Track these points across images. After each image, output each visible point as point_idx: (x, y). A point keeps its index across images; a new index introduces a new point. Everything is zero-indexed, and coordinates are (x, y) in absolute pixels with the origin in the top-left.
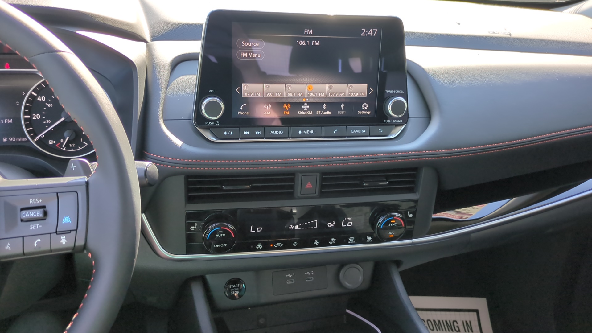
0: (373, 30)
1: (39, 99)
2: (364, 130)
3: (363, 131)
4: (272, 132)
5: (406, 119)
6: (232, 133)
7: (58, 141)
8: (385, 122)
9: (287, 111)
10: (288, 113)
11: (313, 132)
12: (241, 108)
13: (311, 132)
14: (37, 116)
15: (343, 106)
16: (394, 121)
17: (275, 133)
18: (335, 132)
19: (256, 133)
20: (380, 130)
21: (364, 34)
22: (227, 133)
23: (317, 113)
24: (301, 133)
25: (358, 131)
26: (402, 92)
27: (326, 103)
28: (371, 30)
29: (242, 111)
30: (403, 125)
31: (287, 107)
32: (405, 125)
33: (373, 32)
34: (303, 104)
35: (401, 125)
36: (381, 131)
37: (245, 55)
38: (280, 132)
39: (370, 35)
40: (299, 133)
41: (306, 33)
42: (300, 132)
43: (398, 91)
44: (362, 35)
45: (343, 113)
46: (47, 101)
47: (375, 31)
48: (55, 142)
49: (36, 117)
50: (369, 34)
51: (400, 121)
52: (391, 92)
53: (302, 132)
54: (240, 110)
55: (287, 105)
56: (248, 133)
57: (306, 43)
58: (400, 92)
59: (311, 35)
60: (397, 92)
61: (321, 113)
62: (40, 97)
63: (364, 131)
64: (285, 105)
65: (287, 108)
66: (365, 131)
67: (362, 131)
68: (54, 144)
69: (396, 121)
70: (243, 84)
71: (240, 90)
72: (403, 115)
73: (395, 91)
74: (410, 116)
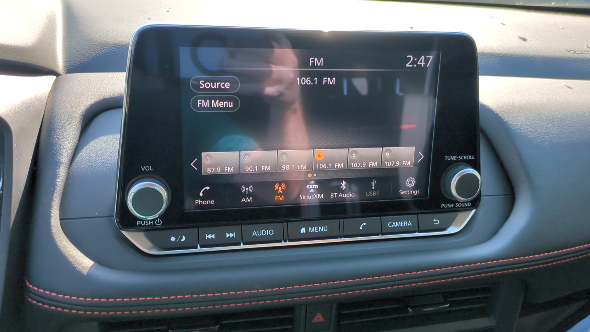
0: (425, 58)
2: (409, 222)
3: (407, 224)
4: (254, 233)
5: (475, 203)
6: (184, 239)
8: (444, 207)
9: (281, 195)
10: (281, 198)
11: (326, 230)
12: (201, 194)
13: (322, 229)
15: (374, 183)
16: (457, 205)
17: (259, 234)
18: (361, 228)
19: (228, 235)
20: (435, 220)
21: (409, 64)
22: (177, 238)
23: (332, 196)
24: (304, 232)
25: (401, 224)
26: (472, 158)
27: (346, 180)
28: (423, 57)
29: (202, 199)
30: (471, 211)
31: (280, 188)
32: (474, 211)
33: (427, 60)
34: (307, 182)
35: (469, 209)
36: (437, 221)
37: (205, 104)
38: (268, 232)
39: (421, 65)
40: (302, 232)
41: (313, 64)
42: (303, 230)
43: (466, 157)
44: (407, 65)
45: (374, 194)
47: (430, 58)
50: (419, 63)
51: (468, 205)
52: (453, 158)
53: (307, 230)
54: (199, 198)
55: (280, 185)
56: (213, 236)
57: (313, 81)
58: (468, 157)
59: (320, 67)
60: (463, 158)
61: (338, 195)
63: (409, 224)
64: (277, 186)
65: (280, 191)
66: (411, 224)
67: (405, 223)
69: (462, 205)
70: (203, 154)
71: (199, 164)
72: (475, 196)
73: (460, 158)
74: (482, 194)
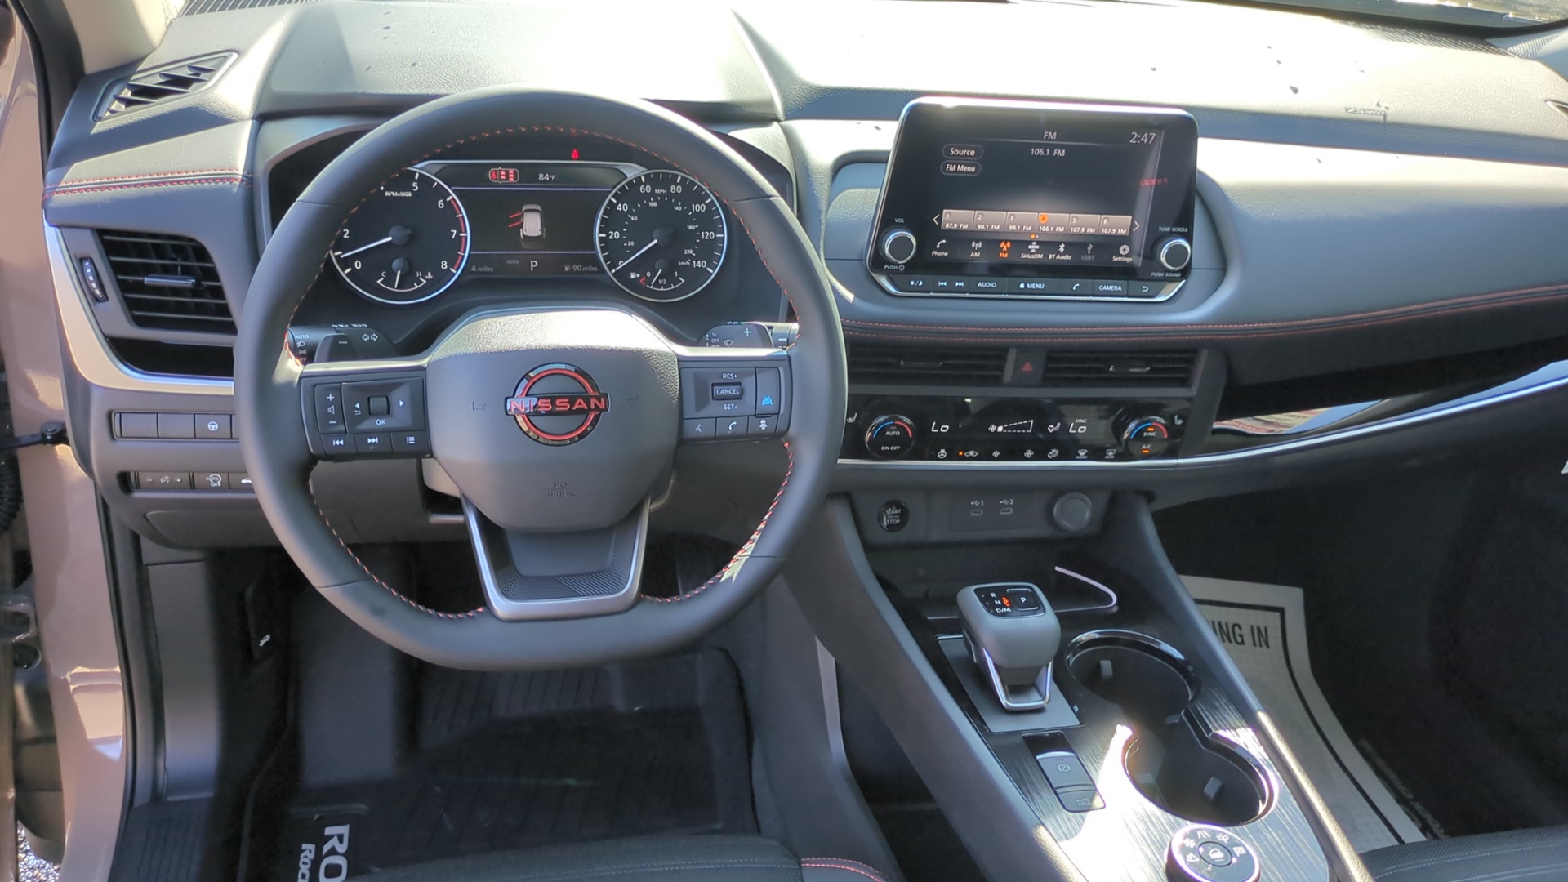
0: (1148, 135)
1: (619, 208)
4: (980, 284)
5: (1185, 273)
6: (921, 283)
7: (643, 275)
8: (1153, 276)
9: (1005, 252)
10: (1005, 255)
11: (1043, 287)
12: (938, 246)
13: (1039, 286)
14: (615, 235)
15: (1090, 248)
16: (1167, 275)
17: (984, 286)
18: (1074, 288)
19: (957, 283)
20: (1144, 287)
21: (1134, 140)
22: (915, 282)
23: (1050, 257)
25: (1111, 288)
26: (1185, 231)
27: (1064, 243)
28: (1146, 135)
29: (938, 250)
30: (1181, 281)
31: (1005, 246)
32: (1183, 282)
33: (1149, 137)
34: (1030, 243)
35: (1178, 280)
36: (1146, 289)
37: (952, 168)
38: (991, 285)
39: (1144, 142)
41: (1047, 137)
42: (1022, 286)
43: (1179, 229)
44: (1131, 141)
45: (1089, 258)
46: (630, 212)
47: (1153, 135)
48: (638, 275)
49: (613, 236)
50: (1142, 140)
51: (1178, 275)
52: (1168, 229)
53: (1026, 286)
54: (936, 249)
55: (1006, 243)
56: (945, 283)
57: (1045, 152)
58: (1182, 230)
59: (1053, 140)
60: (1177, 230)
61: (1055, 257)
62: (620, 205)
63: (1119, 288)
64: (1003, 243)
65: (1005, 249)
67: (1116, 287)
68: (636, 279)
69: (1171, 275)
70: (945, 211)
71: (939, 220)
72: (1183, 266)
73: (1174, 230)
74: (1193, 266)
